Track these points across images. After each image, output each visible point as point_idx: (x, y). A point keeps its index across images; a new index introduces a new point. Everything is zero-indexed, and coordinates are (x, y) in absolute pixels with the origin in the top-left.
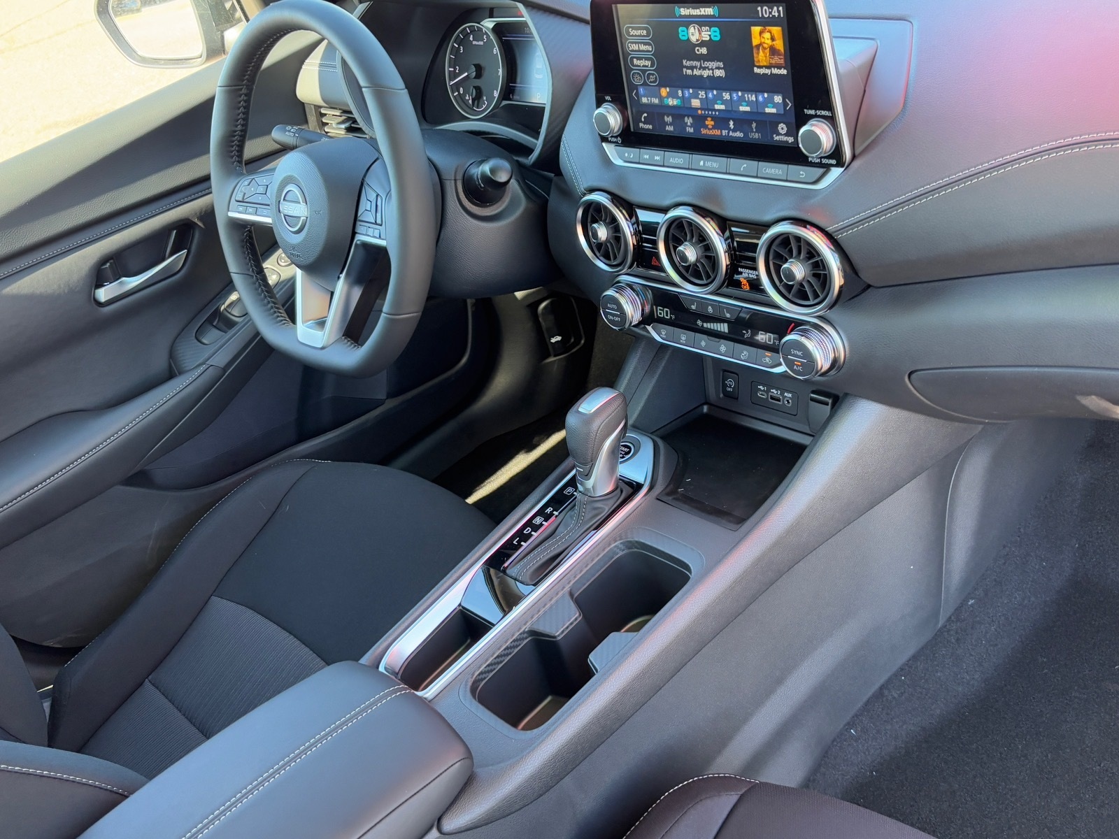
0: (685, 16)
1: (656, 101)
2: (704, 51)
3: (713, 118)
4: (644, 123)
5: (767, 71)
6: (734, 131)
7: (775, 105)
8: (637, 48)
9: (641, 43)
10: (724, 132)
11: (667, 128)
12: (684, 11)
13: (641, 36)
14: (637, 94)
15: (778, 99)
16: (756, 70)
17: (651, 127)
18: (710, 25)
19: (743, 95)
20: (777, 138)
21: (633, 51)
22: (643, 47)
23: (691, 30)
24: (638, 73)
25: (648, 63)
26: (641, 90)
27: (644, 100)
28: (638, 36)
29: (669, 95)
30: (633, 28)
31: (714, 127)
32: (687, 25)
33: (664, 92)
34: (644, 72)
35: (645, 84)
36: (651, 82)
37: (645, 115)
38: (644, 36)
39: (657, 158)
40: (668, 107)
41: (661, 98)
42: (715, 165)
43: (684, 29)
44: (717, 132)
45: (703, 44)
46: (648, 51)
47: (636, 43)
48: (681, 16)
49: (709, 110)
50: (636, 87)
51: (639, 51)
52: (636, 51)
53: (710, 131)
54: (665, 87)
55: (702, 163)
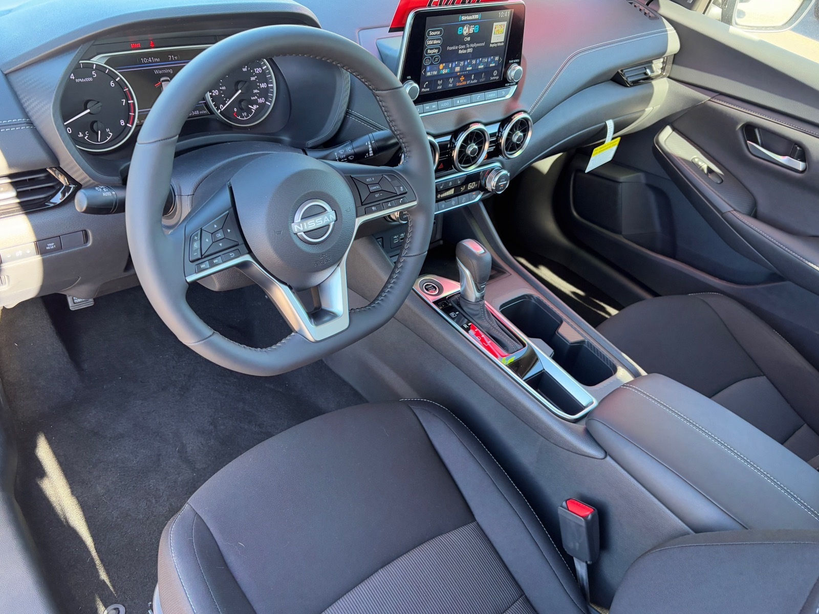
0: (464, 21)
1: (435, 73)
2: (469, 39)
3: (465, 76)
4: (425, 88)
5: (495, 45)
6: (473, 80)
7: (495, 62)
8: (432, 43)
9: (435, 39)
10: (468, 82)
11: (438, 88)
12: (464, 18)
13: (436, 35)
14: (425, 72)
15: (497, 58)
16: (491, 45)
17: (428, 89)
18: (475, 24)
19: (482, 60)
20: (492, 78)
21: (429, 45)
22: (435, 42)
23: (465, 28)
24: (429, 58)
25: (436, 51)
26: (428, 68)
27: (429, 74)
28: (435, 35)
29: (444, 68)
30: (433, 31)
31: (464, 80)
32: (463, 26)
33: (441, 66)
34: (432, 57)
35: (432, 64)
36: (436, 62)
37: (427, 83)
38: (438, 35)
39: (434, 106)
40: (442, 74)
41: (439, 70)
42: (465, 101)
43: (461, 28)
44: (464, 83)
45: (469, 35)
46: (439, 44)
47: (431, 40)
48: (462, 21)
49: (463, 71)
50: (425, 67)
51: (433, 44)
52: (431, 45)
53: (463, 83)
54: (443, 63)
55: (458, 102)
